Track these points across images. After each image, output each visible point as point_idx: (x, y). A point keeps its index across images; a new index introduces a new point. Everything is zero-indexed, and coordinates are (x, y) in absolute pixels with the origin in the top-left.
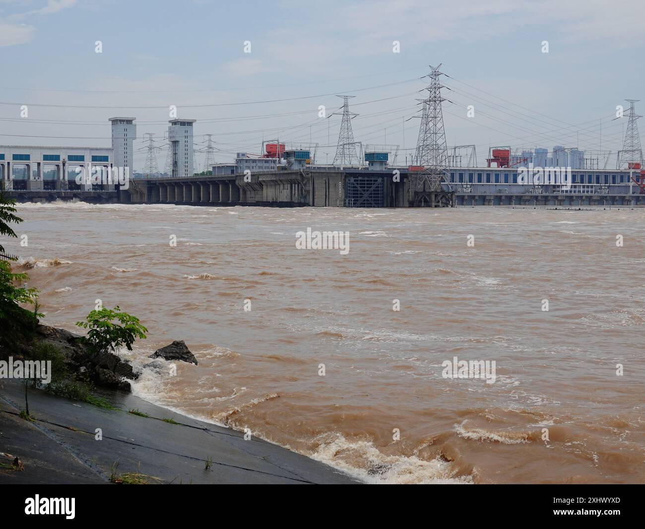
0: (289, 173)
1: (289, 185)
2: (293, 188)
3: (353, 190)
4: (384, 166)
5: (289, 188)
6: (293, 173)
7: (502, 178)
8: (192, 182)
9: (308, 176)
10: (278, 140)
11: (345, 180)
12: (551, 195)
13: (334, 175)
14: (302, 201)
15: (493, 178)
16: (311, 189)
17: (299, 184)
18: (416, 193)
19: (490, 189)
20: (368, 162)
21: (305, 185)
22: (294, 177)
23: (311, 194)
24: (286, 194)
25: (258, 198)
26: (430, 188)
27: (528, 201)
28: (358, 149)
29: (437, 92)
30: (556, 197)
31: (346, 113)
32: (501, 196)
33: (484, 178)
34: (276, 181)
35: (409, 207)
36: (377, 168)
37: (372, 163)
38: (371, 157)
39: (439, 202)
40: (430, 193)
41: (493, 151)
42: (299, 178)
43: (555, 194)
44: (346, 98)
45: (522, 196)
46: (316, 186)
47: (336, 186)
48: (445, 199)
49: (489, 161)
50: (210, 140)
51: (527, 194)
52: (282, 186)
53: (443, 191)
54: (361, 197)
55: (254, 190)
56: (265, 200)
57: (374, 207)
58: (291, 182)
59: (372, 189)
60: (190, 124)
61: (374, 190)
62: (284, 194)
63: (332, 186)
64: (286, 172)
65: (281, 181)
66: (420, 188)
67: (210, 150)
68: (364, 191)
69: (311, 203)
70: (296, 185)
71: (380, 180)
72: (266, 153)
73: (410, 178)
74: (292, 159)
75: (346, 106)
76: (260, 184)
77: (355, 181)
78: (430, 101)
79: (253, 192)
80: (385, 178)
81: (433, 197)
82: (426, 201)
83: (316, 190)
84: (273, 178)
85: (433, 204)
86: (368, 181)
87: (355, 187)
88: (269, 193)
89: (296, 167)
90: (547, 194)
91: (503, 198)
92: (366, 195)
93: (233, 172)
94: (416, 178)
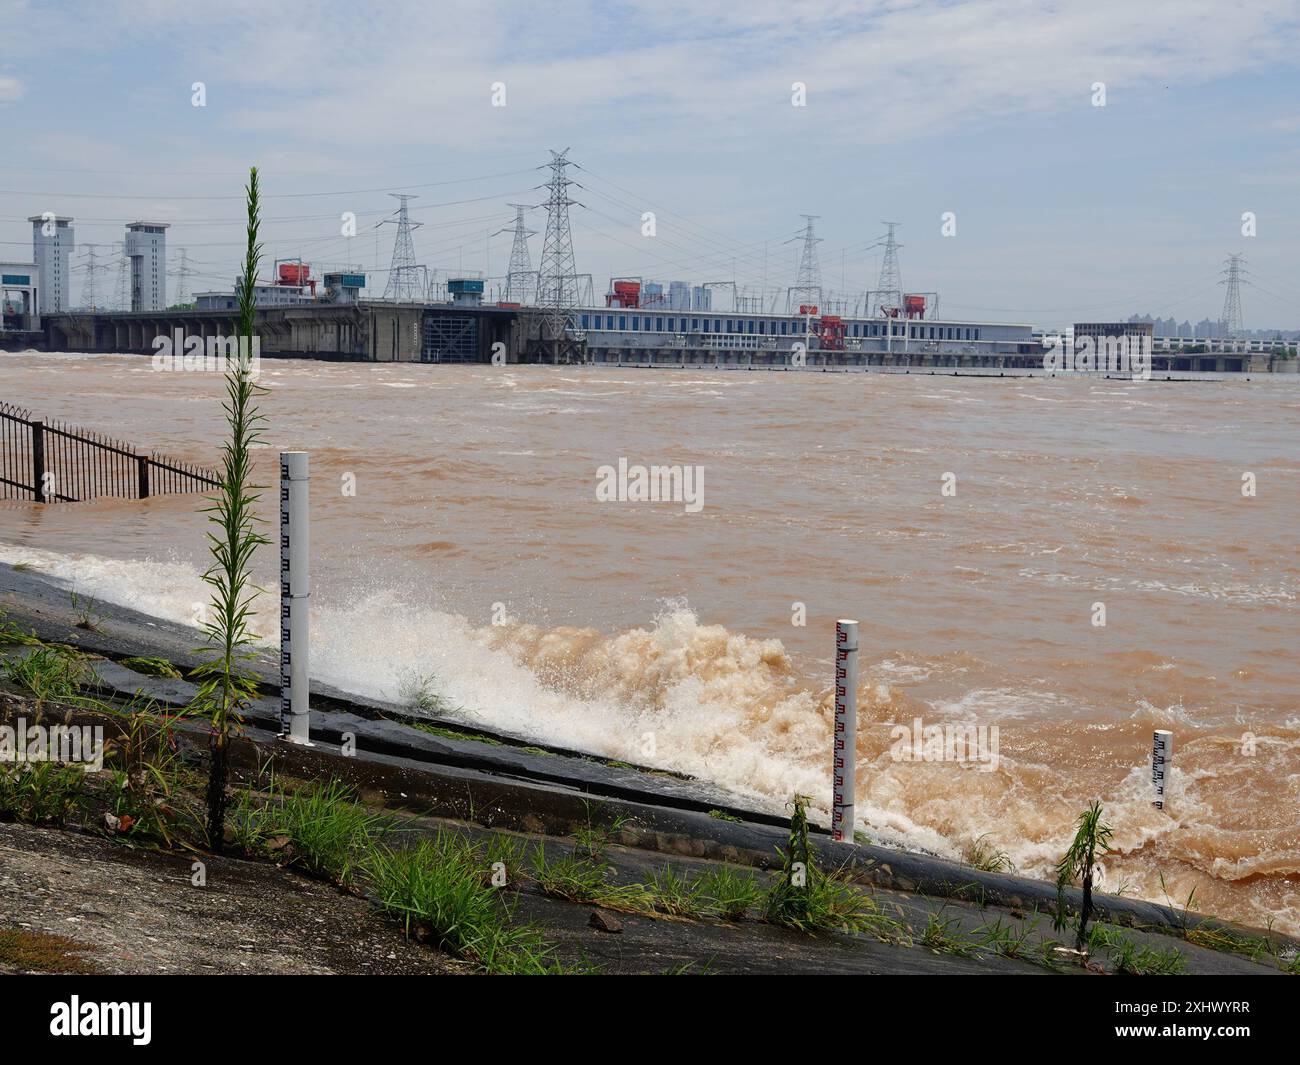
0: (335, 309)
1: (335, 327)
2: (342, 331)
3: (432, 336)
4: (478, 301)
5: (335, 331)
6: (342, 308)
7: (629, 323)
8: (170, 319)
9: (365, 313)
10: (299, 259)
11: (422, 320)
12: (700, 348)
13: (407, 312)
14: (357, 350)
15: (617, 323)
16: (371, 332)
17: (351, 324)
18: (529, 342)
19: (612, 338)
20: (452, 294)
21: (362, 326)
22: (343, 314)
23: (371, 341)
24: (329, 341)
25: (282, 345)
26: (549, 335)
27: (667, 356)
28: (421, 275)
29: (562, 191)
30: (706, 353)
31: (404, 221)
32: (629, 350)
33: (604, 322)
34: (313, 320)
35: (519, 363)
36: (467, 303)
37: (458, 296)
38: (456, 286)
39: (564, 355)
40: (551, 344)
41: (616, 284)
42: (352, 315)
43: (705, 347)
44: (403, 198)
45: (658, 350)
46: (379, 328)
47: (409, 329)
48: (575, 353)
49: (609, 299)
50: (183, 258)
51: (666, 347)
52: (322, 327)
53: (567, 340)
54: (443, 347)
55: (276, 333)
56: (294, 348)
57: (464, 362)
58: (339, 323)
59: (461, 335)
60: (160, 229)
61: (464, 337)
62: (327, 340)
63: (403, 329)
64: (329, 306)
65: (322, 320)
66: (534, 334)
67: (186, 272)
68: (448, 337)
69: (371, 355)
70: (347, 327)
71: (472, 321)
72: (280, 278)
73: (520, 319)
74: (339, 287)
75: (403, 210)
76: (287, 325)
77: (435, 322)
78: (551, 204)
79: (273, 337)
80: (481, 320)
81: (556, 348)
82: (545, 355)
83: (379, 335)
84: (310, 315)
85: (556, 359)
86: (454, 322)
87: (435, 332)
88: (301, 338)
89: (344, 299)
90: (694, 347)
91: (633, 352)
92: (452, 343)
93: (230, 305)
94: (529, 320)
